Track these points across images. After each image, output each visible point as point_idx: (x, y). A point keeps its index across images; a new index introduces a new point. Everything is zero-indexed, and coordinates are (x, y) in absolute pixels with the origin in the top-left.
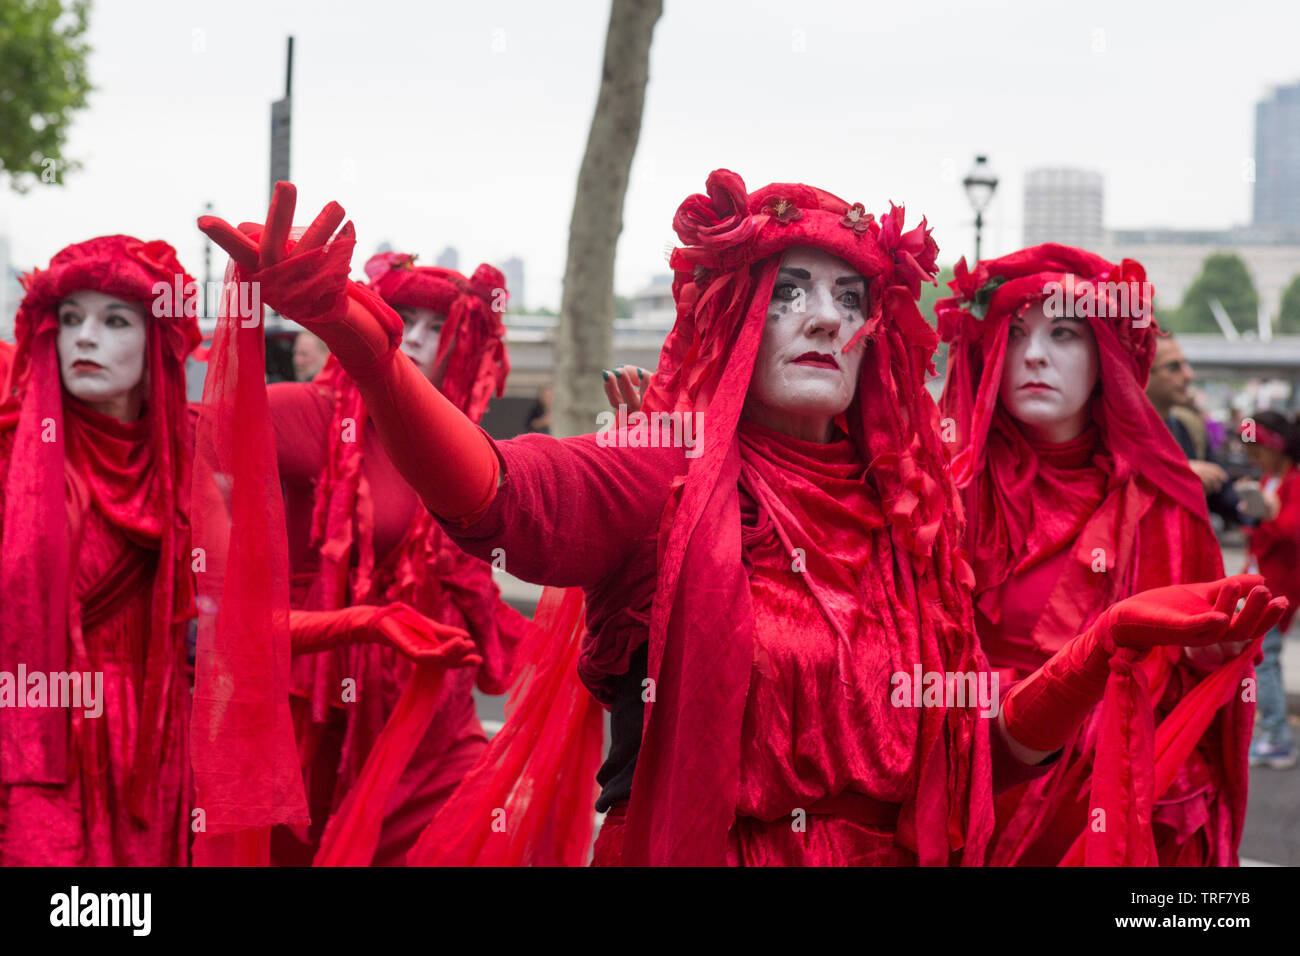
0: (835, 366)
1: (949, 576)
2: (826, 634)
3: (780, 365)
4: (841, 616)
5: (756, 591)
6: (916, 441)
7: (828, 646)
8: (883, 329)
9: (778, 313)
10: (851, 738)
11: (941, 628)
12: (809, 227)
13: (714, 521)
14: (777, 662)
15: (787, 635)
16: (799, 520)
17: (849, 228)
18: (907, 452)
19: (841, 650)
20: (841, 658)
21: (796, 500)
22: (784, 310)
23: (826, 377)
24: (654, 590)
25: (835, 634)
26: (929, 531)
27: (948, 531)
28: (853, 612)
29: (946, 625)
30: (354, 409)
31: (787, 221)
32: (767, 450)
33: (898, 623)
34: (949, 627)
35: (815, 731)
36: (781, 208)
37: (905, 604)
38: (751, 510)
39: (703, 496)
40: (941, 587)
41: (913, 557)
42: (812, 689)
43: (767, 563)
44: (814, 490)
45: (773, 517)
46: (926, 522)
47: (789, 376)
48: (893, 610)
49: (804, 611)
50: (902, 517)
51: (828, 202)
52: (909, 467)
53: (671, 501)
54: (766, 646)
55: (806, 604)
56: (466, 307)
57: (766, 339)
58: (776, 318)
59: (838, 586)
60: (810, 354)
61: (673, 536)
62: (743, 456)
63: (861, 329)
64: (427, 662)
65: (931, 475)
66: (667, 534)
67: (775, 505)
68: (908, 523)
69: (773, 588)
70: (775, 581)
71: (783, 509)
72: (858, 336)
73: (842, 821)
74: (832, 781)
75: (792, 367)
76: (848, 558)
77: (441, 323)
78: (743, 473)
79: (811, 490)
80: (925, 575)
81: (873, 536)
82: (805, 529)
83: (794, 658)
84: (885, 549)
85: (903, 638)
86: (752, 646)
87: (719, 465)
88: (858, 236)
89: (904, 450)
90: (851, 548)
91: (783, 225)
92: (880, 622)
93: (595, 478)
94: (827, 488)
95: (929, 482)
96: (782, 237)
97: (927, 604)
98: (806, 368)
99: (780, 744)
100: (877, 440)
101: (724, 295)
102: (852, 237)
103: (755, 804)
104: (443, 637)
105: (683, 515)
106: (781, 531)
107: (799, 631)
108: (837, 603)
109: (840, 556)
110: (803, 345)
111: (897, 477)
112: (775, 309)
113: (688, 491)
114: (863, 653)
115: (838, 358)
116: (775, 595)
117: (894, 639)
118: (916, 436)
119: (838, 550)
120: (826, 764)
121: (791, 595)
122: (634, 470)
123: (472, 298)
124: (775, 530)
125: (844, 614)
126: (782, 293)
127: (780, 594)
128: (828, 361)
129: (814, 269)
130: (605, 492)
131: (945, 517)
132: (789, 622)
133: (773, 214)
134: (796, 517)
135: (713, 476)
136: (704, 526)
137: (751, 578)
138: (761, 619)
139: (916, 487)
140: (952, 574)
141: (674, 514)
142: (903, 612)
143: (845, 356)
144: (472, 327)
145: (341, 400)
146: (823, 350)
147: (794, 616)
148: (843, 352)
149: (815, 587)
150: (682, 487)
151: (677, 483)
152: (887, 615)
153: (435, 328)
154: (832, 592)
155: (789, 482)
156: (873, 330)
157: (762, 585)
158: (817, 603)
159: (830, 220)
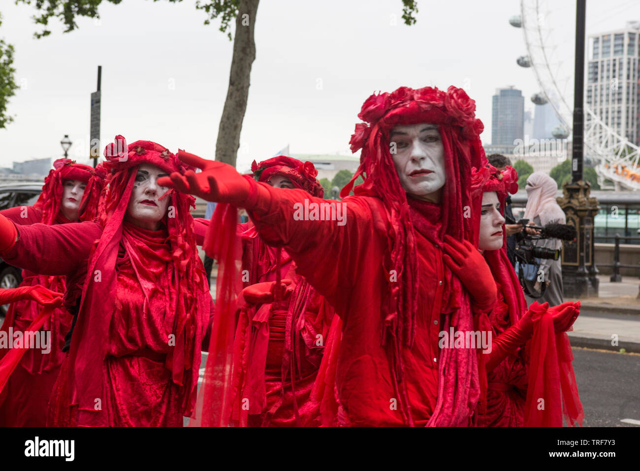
0: (155, 205)
1: (191, 278)
2: (141, 296)
3: (136, 204)
4: (147, 291)
5: (119, 280)
6: (185, 232)
7: (141, 300)
8: (174, 192)
9: (137, 185)
10: (147, 331)
11: (186, 296)
12: (148, 157)
13: (106, 256)
14: (122, 304)
15: (127, 295)
16: (139, 257)
17: (163, 158)
18: (180, 235)
19: (145, 301)
20: (145, 304)
21: (139, 250)
22: (139, 184)
23: (151, 208)
24: (85, 278)
25: (144, 296)
26: (184, 262)
27: (193, 263)
28: (152, 289)
29: (188, 295)
30: (50, 216)
31: (140, 154)
32: (131, 232)
33: (170, 293)
34: (189, 296)
35: (135, 328)
36: (139, 150)
37: (174, 288)
38: (122, 252)
39: (104, 246)
40: (188, 281)
41: (179, 271)
42: (133, 314)
43: (126, 271)
44: (145, 246)
45: (130, 255)
46: (185, 259)
47: (139, 208)
48: (169, 289)
49: (135, 287)
50: (176, 257)
51: (158, 148)
52: (180, 240)
53: (94, 247)
54: (119, 298)
55: (136, 285)
56: (94, 180)
57: (133, 194)
58: (136, 187)
59: (149, 280)
60: (146, 200)
61: (93, 260)
62: (123, 234)
63: (167, 192)
64: (47, 306)
65: (189, 244)
66: (91, 259)
67: (131, 251)
68: (179, 259)
69: (125, 279)
70: (126, 276)
71: (134, 253)
72: (165, 195)
73: (144, 358)
74: (140, 345)
75: (140, 204)
76: (155, 271)
77: (85, 186)
78: (122, 239)
79: (144, 247)
80: (183, 277)
81: (167, 263)
82: (140, 260)
83: (128, 303)
84: (171, 268)
85: (171, 299)
86: (115, 299)
87: (111, 237)
88: (166, 161)
89: (179, 234)
90: (157, 267)
91: (139, 155)
92: (164, 294)
93: (62, 239)
94: (150, 246)
95: (187, 245)
96: (138, 160)
97: (182, 287)
98: (145, 205)
99: (122, 333)
100: (172, 231)
101: (120, 177)
102: (164, 161)
103: (113, 351)
104: (54, 296)
105: (97, 253)
106: (132, 260)
107: (131, 294)
108: (147, 285)
109: (152, 270)
110: (144, 197)
111: (176, 243)
112: (136, 184)
113: (99, 245)
114: (155, 303)
115: (157, 202)
116: (126, 281)
117: (167, 299)
118: (185, 229)
119: (152, 268)
120: (138, 339)
121: (131, 282)
122: (80, 237)
123: (96, 177)
124: (129, 260)
125: (149, 290)
126: (139, 178)
127: (127, 281)
128: (153, 203)
129: (149, 171)
130: (65, 243)
131: (191, 258)
132: (128, 291)
133: (136, 151)
134: (137, 255)
135: (109, 240)
136: (102, 257)
137: (118, 275)
138: (119, 289)
139: (182, 247)
140: (192, 277)
141: (94, 253)
142: (173, 290)
143: (160, 201)
144: (97, 187)
145: (45, 213)
146: (150, 199)
147: (131, 289)
148: (159, 200)
149: (140, 279)
150: (98, 243)
151: (96, 242)
152: (167, 290)
153: (83, 188)
154: (146, 281)
155: (137, 243)
156: (170, 192)
157: (122, 278)
158: (140, 285)
159: (156, 154)
